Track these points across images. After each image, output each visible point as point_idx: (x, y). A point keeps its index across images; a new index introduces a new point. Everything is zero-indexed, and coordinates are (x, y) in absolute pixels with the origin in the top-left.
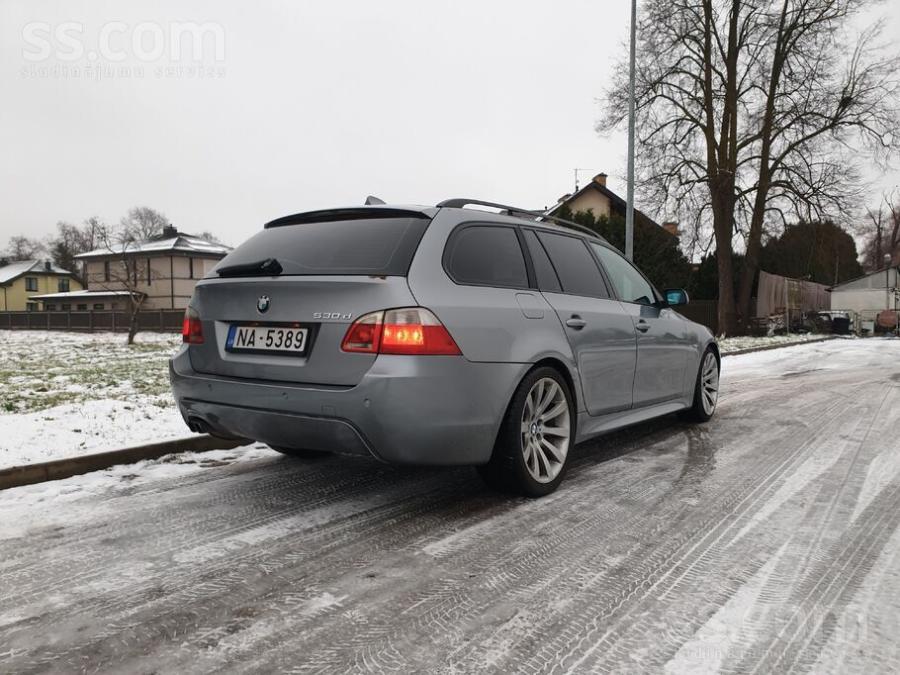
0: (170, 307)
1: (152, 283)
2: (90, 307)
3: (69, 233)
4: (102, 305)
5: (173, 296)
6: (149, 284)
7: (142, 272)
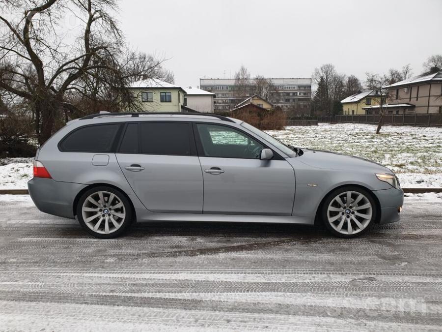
0: (426, 112)
1: (418, 99)
2: (395, 112)
3: (394, 74)
4: (392, 111)
5: (428, 106)
6: (417, 100)
7: (414, 94)
